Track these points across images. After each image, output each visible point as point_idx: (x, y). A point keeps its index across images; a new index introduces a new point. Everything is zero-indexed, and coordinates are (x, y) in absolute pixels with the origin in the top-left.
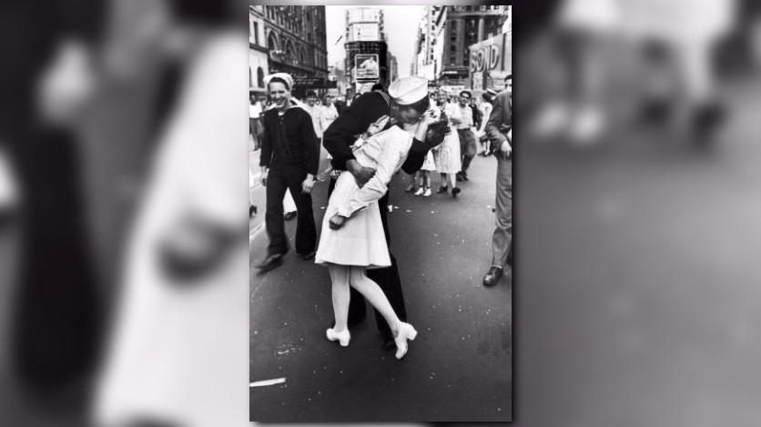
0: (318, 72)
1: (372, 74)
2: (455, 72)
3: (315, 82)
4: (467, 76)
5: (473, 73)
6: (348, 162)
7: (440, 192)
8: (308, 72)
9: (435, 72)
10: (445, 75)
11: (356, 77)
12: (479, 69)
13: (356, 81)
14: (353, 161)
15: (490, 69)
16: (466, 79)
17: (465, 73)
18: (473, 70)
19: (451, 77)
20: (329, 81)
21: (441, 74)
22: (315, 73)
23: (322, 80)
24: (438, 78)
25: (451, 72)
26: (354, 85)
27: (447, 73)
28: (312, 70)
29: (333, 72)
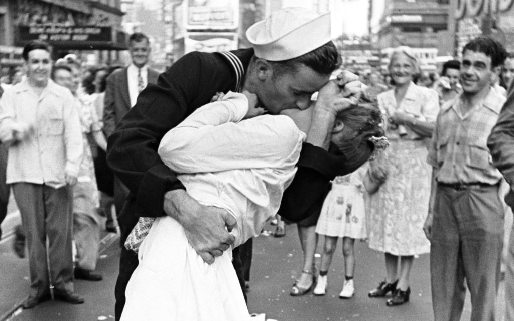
0: (97, 12)
1: (224, 20)
2: (418, 18)
3: (91, 37)
4: (444, 27)
5: (458, 20)
6: (169, 195)
7: (376, 296)
8: (75, 13)
9: (370, 17)
10: (394, 24)
11: (185, 25)
12: (472, 10)
13: (186, 35)
14: (179, 192)
15: (498, 10)
16: (441, 33)
17: (439, 20)
18: (458, 13)
19: (408, 28)
20: (121, 34)
21: (383, 20)
22: (89, 16)
23: (106, 31)
24: (376, 30)
25: (406, 18)
26: (181, 42)
27: (397, 19)
28: (86, 10)
29: (134, 15)
